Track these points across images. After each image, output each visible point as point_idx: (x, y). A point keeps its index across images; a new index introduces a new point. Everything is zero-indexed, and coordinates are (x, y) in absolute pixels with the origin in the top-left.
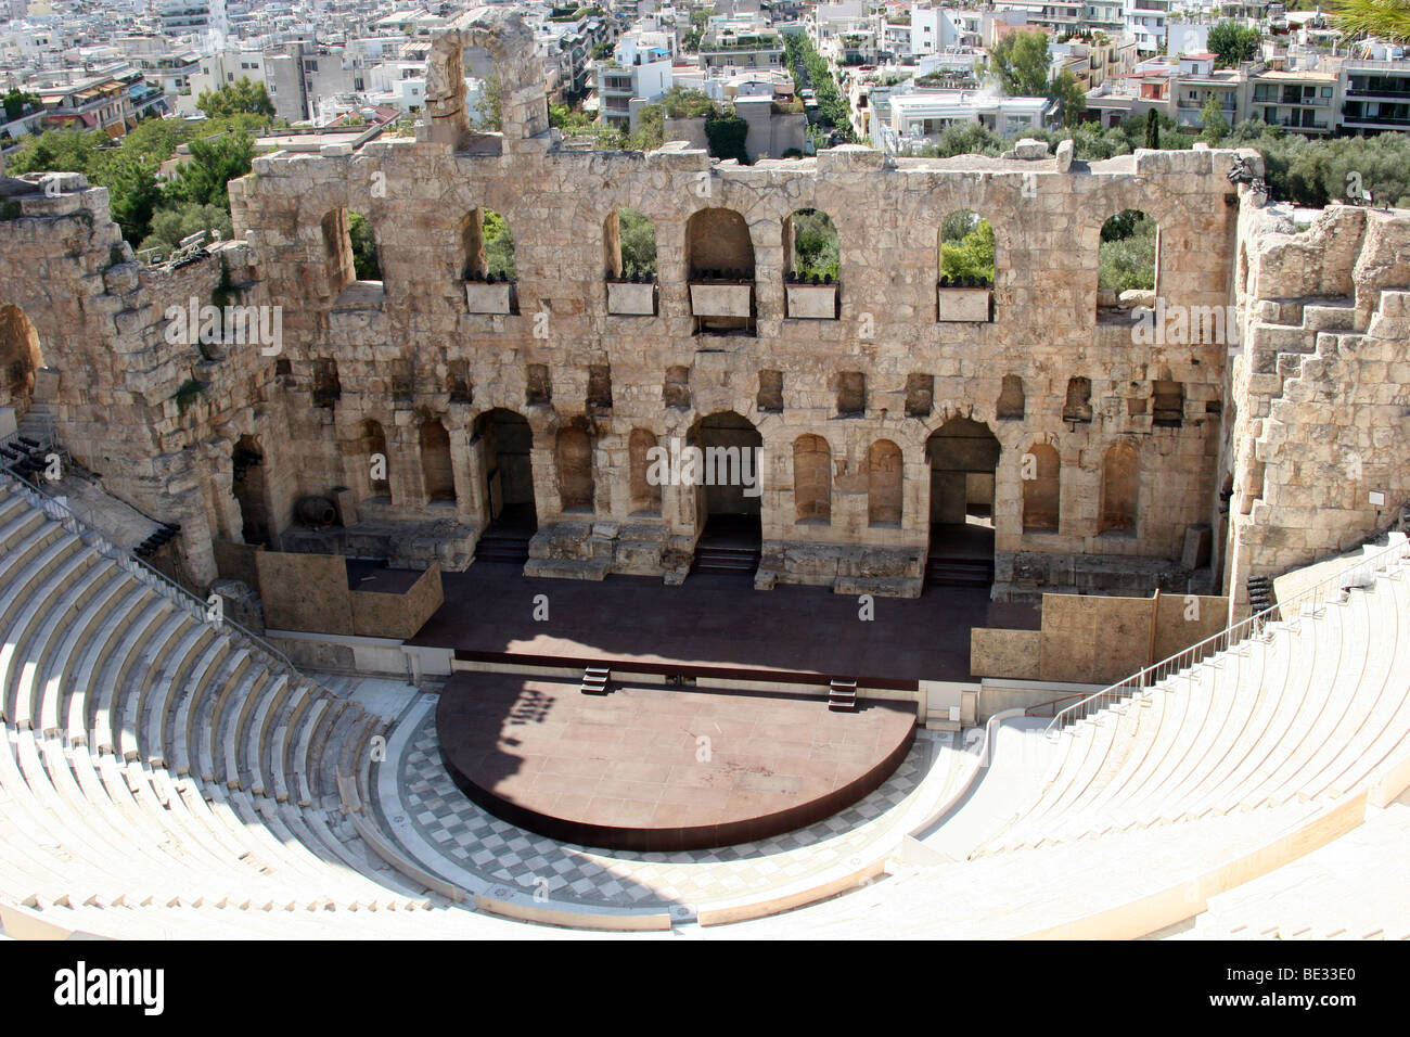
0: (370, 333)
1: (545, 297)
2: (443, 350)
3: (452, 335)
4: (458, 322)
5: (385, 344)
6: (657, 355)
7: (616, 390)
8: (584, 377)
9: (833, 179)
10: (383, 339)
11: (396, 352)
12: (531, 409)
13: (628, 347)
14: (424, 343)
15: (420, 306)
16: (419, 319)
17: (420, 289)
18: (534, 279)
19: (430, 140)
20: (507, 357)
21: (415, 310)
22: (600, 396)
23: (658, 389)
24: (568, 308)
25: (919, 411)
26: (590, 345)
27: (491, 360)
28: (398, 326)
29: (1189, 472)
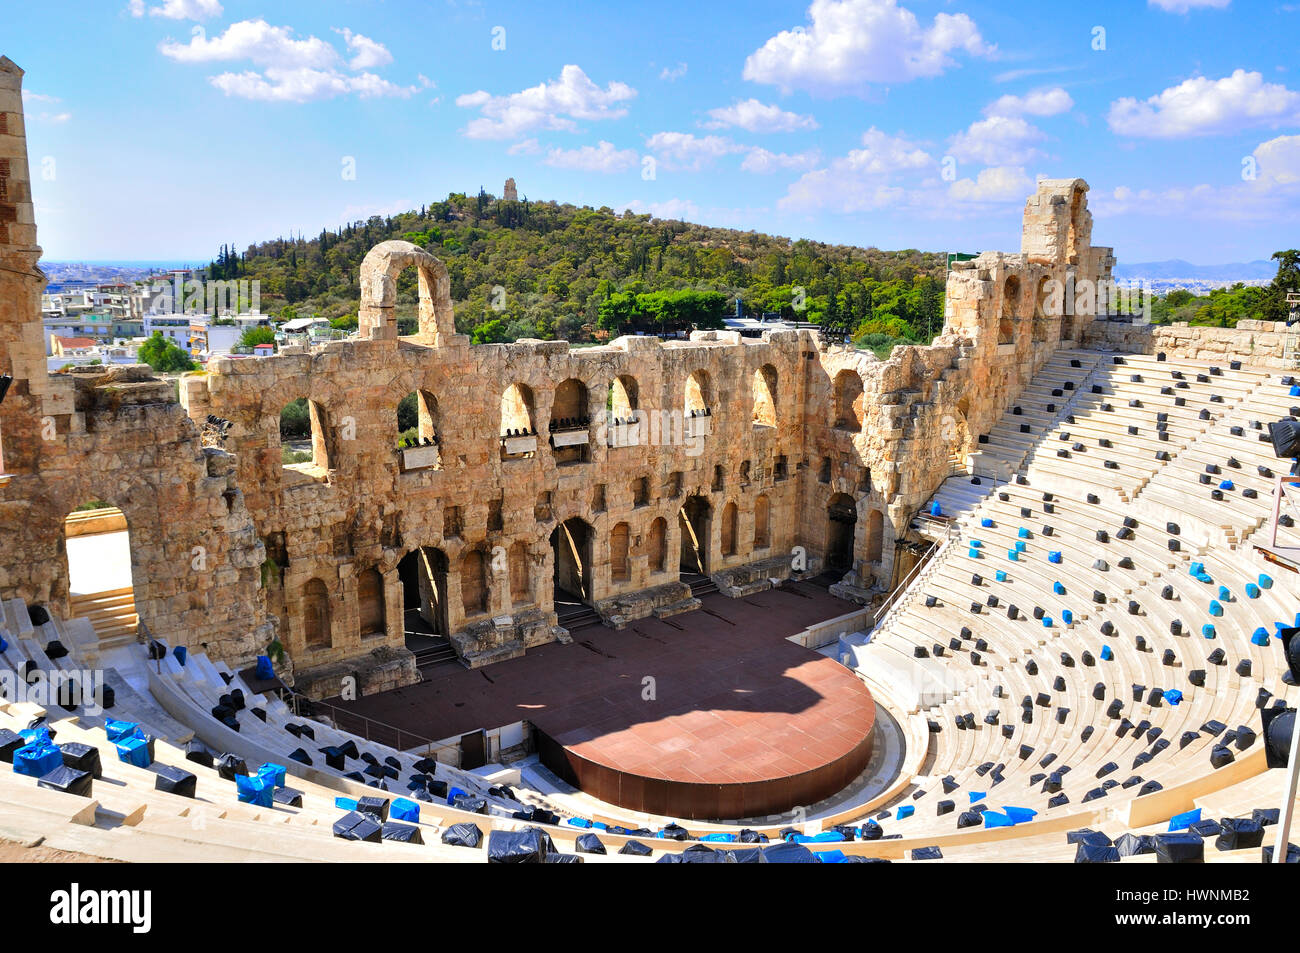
0: (319, 503)
1: (462, 454)
2: (381, 507)
3: (388, 494)
4: (394, 483)
5: (333, 510)
6: (534, 487)
7: (506, 516)
8: (486, 510)
9: (638, 354)
10: (332, 506)
11: (342, 515)
12: (449, 541)
13: (517, 482)
14: (368, 504)
15: (365, 473)
16: (364, 485)
17: (367, 460)
18: (455, 441)
19: (385, 338)
20: (432, 504)
21: (360, 478)
22: (496, 522)
23: (532, 511)
24: (478, 460)
25: (675, 494)
26: (492, 486)
27: (420, 508)
28: (346, 493)
29: (790, 504)
